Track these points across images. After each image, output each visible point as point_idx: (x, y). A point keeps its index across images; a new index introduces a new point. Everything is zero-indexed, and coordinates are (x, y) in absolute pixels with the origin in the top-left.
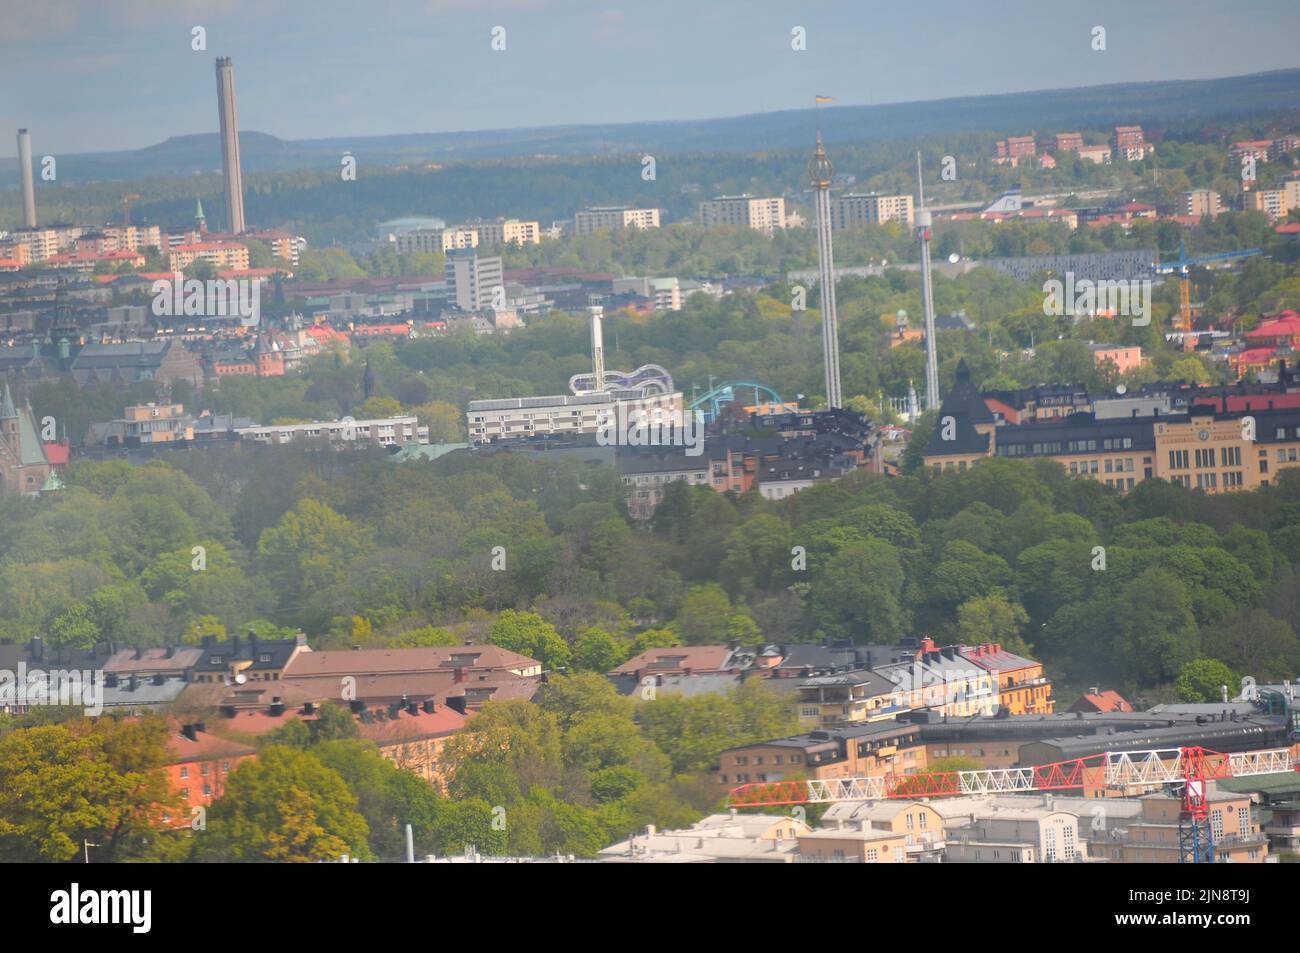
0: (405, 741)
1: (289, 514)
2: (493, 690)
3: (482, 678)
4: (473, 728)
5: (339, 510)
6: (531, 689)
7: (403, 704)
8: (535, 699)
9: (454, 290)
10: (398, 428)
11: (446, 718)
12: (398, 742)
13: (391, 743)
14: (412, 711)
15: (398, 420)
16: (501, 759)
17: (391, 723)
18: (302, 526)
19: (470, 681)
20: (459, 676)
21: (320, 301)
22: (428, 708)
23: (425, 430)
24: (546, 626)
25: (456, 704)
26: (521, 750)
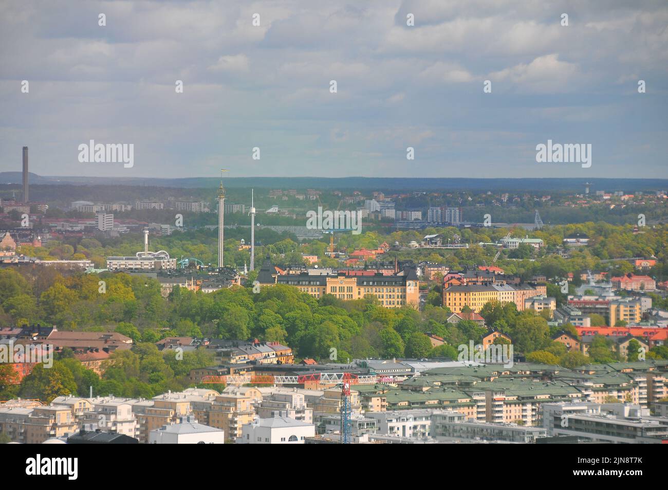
0: (89, 360)
1: (51, 288)
2: (117, 347)
3: (114, 343)
4: (111, 358)
5: (68, 287)
6: (130, 347)
7: (88, 349)
8: (131, 349)
9: (98, 224)
10: (84, 264)
11: (102, 354)
12: (87, 361)
13: (84, 361)
14: (92, 351)
15: (85, 261)
16: (120, 368)
17: (85, 355)
18: (55, 292)
19: (110, 343)
20: (106, 342)
21: (53, 225)
22: (97, 350)
23: (93, 265)
24: (134, 328)
25: (106, 350)
26: (127, 366)
